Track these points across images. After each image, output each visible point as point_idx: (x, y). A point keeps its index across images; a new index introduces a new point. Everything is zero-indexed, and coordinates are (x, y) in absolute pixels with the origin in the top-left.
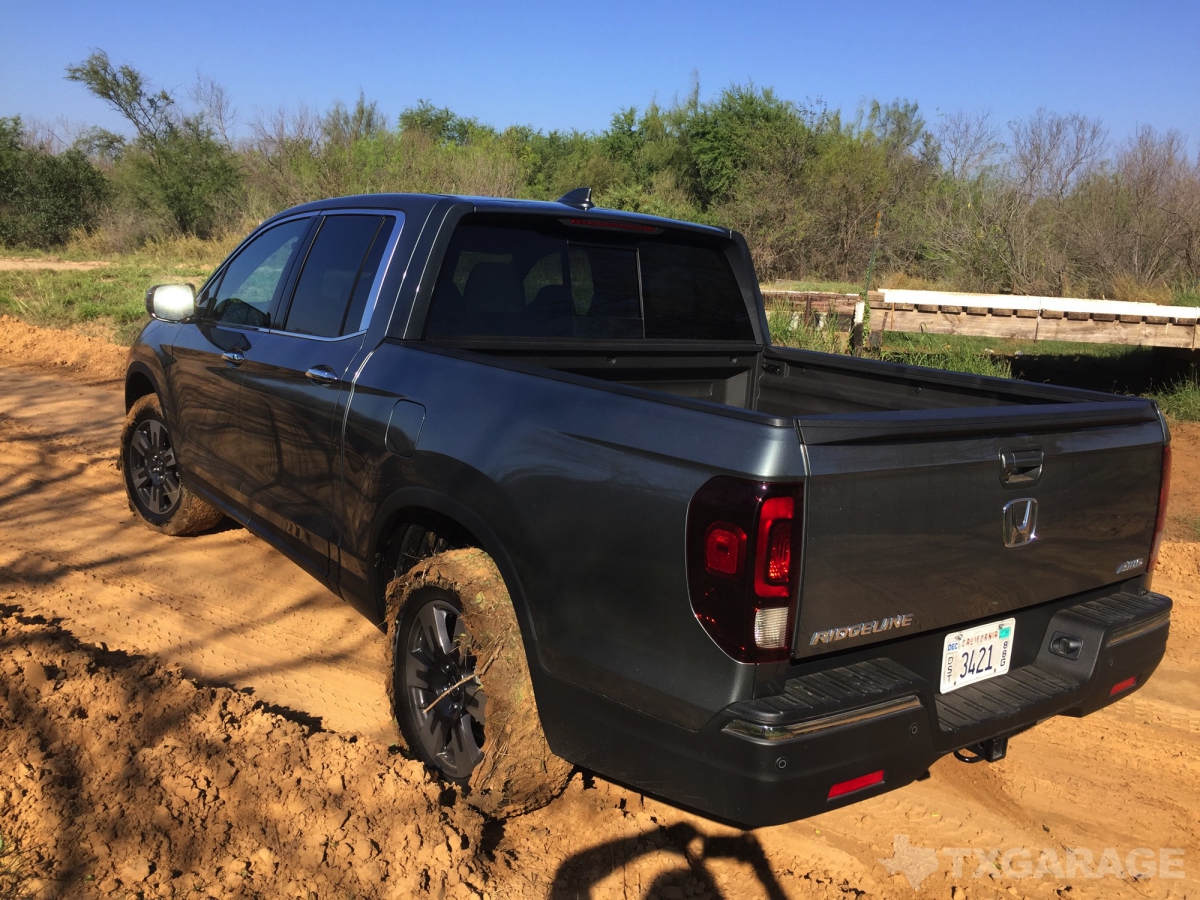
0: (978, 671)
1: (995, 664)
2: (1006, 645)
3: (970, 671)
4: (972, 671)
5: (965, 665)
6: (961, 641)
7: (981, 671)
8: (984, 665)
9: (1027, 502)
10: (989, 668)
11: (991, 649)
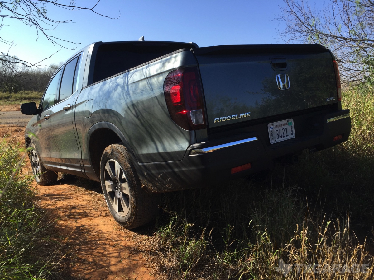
0: (284, 137)
1: (289, 134)
2: (292, 127)
3: (280, 137)
4: (281, 137)
5: (278, 134)
6: (274, 126)
7: (285, 137)
8: (285, 135)
9: (284, 75)
10: (287, 136)
11: (286, 129)
